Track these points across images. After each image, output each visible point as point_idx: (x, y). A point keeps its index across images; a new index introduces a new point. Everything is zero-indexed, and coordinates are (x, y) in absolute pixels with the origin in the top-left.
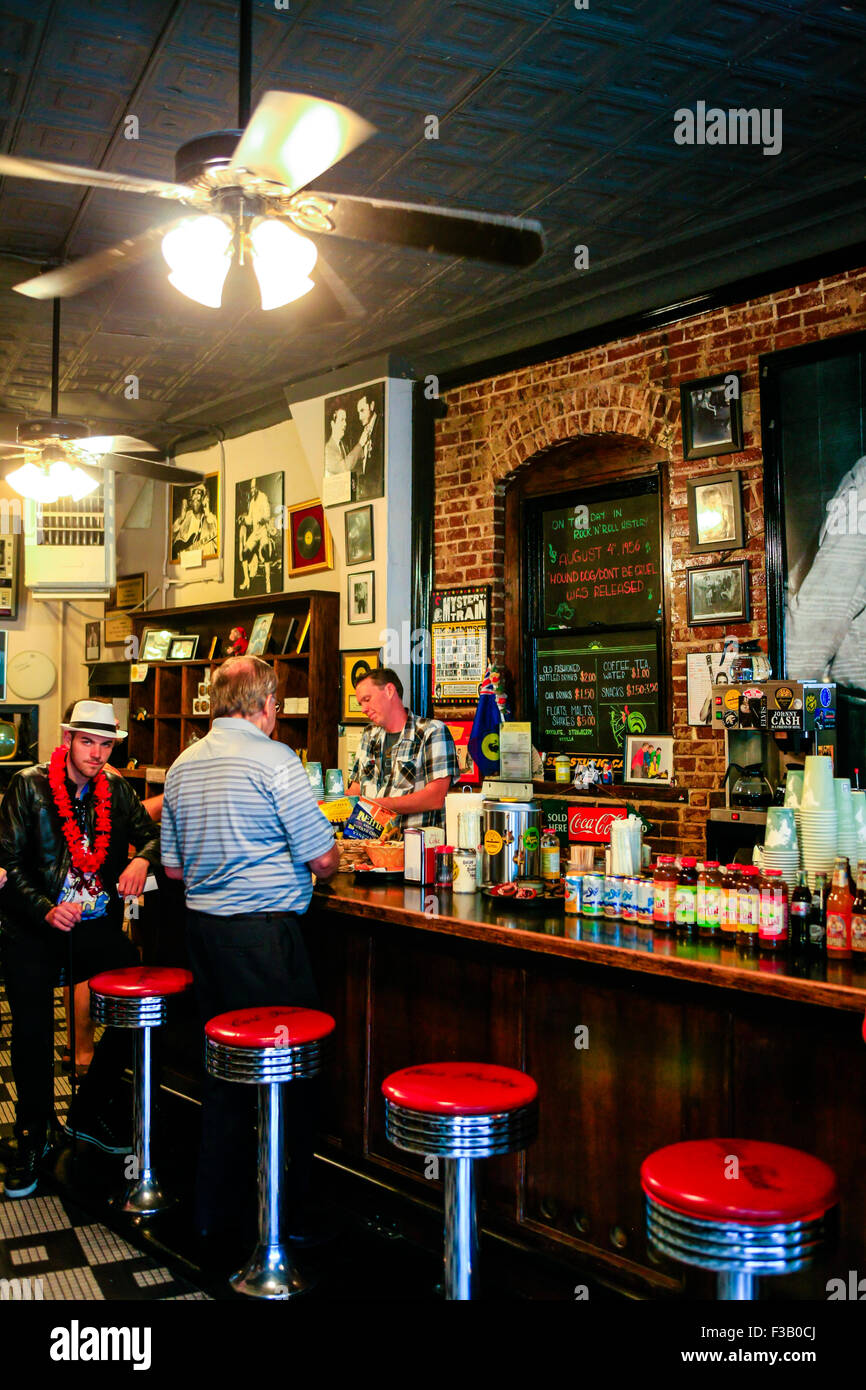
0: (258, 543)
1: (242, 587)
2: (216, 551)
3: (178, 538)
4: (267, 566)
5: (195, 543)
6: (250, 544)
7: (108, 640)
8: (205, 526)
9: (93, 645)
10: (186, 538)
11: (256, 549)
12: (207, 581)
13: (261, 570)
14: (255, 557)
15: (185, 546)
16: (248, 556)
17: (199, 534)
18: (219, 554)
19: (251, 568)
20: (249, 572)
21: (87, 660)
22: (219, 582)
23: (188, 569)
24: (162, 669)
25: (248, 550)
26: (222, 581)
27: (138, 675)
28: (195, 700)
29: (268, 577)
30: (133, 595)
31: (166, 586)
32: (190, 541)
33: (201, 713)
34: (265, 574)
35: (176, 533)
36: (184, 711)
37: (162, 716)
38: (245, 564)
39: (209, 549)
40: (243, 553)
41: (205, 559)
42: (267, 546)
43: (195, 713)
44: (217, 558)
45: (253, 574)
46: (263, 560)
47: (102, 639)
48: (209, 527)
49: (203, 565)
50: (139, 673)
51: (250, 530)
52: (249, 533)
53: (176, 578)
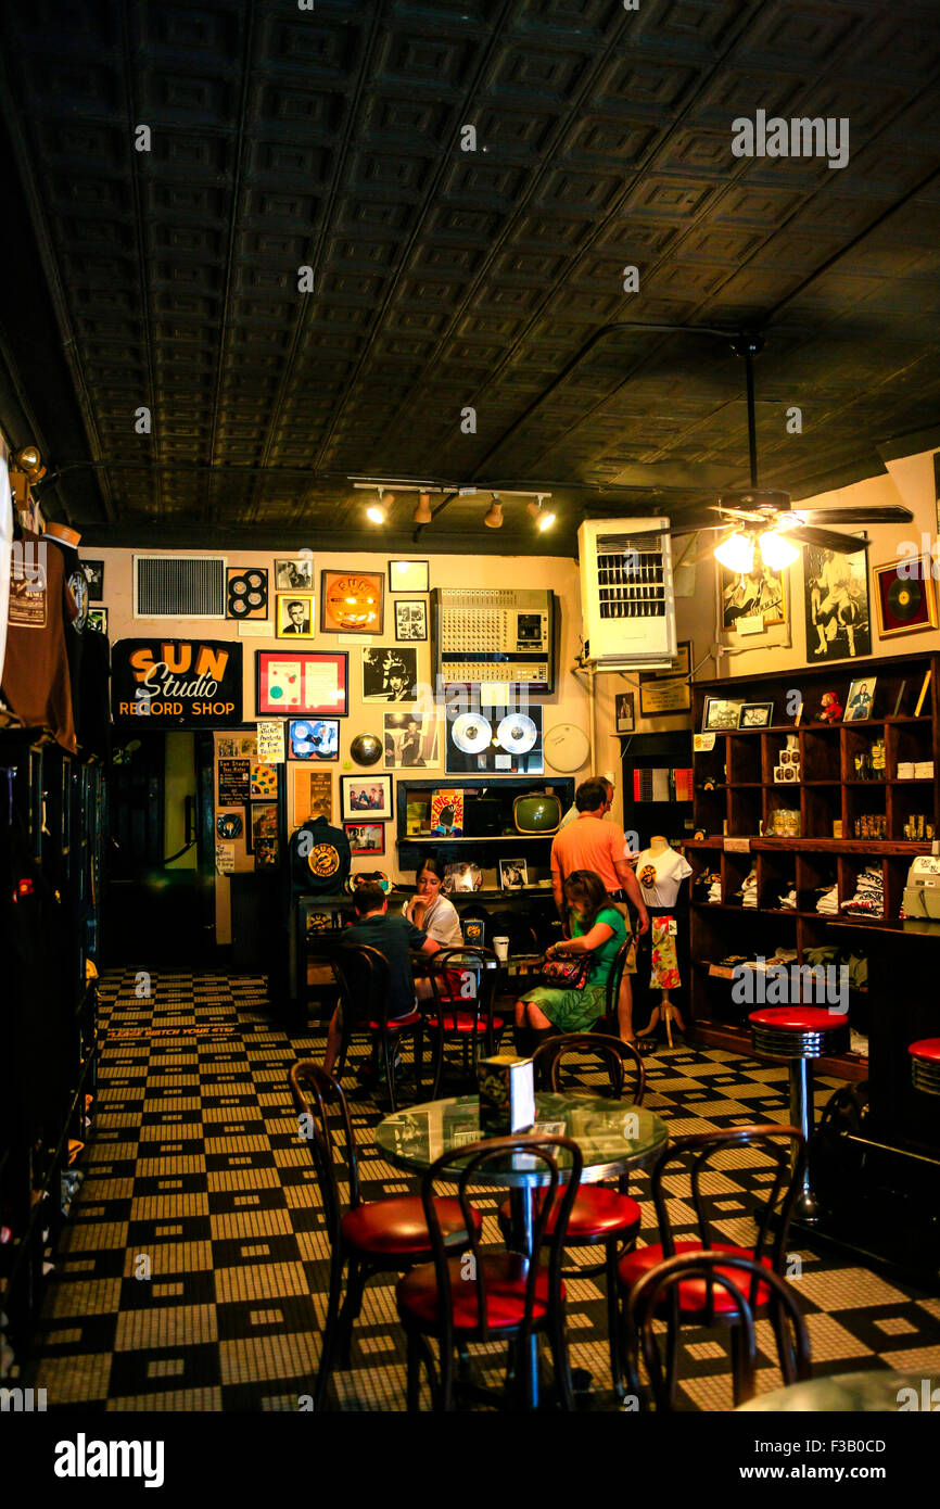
0: (837, 606)
1: (817, 652)
2: (781, 616)
3: (731, 604)
4: (850, 629)
5: (754, 609)
6: (826, 607)
7: (644, 711)
8: (765, 591)
9: (625, 716)
10: (741, 604)
11: (834, 613)
12: (770, 647)
13: (841, 634)
14: (833, 621)
15: (742, 612)
16: (824, 619)
17: (758, 600)
18: (785, 618)
19: (829, 632)
20: (826, 636)
21: (618, 731)
22: (786, 647)
23: (743, 635)
24: (733, 737)
25: (824, 613)
26: (790, 647)
27: (702, 745)
28: (776, 769)
29: (851, 640)
30: (678, 664)
31: (721, 654)
32: (747, 607)
33: (785, 781)
34: (847, 637)
35: (729, 600)
36: (765, 780)
37: (735, 785)
38: (820, 628)
39: (772, 614)
40: (817, 617)
41: (766, 625)
42: (849, 608)
43: (776, 780)
44: (783, 623)
45: (831, 637)
46: (843, 623)
47: (637, 710)
48: (771, 592)
49: (765, 631)
50: (704, 742)
51: (824, 594)
52: (823, 597)
53: (732, 646)
